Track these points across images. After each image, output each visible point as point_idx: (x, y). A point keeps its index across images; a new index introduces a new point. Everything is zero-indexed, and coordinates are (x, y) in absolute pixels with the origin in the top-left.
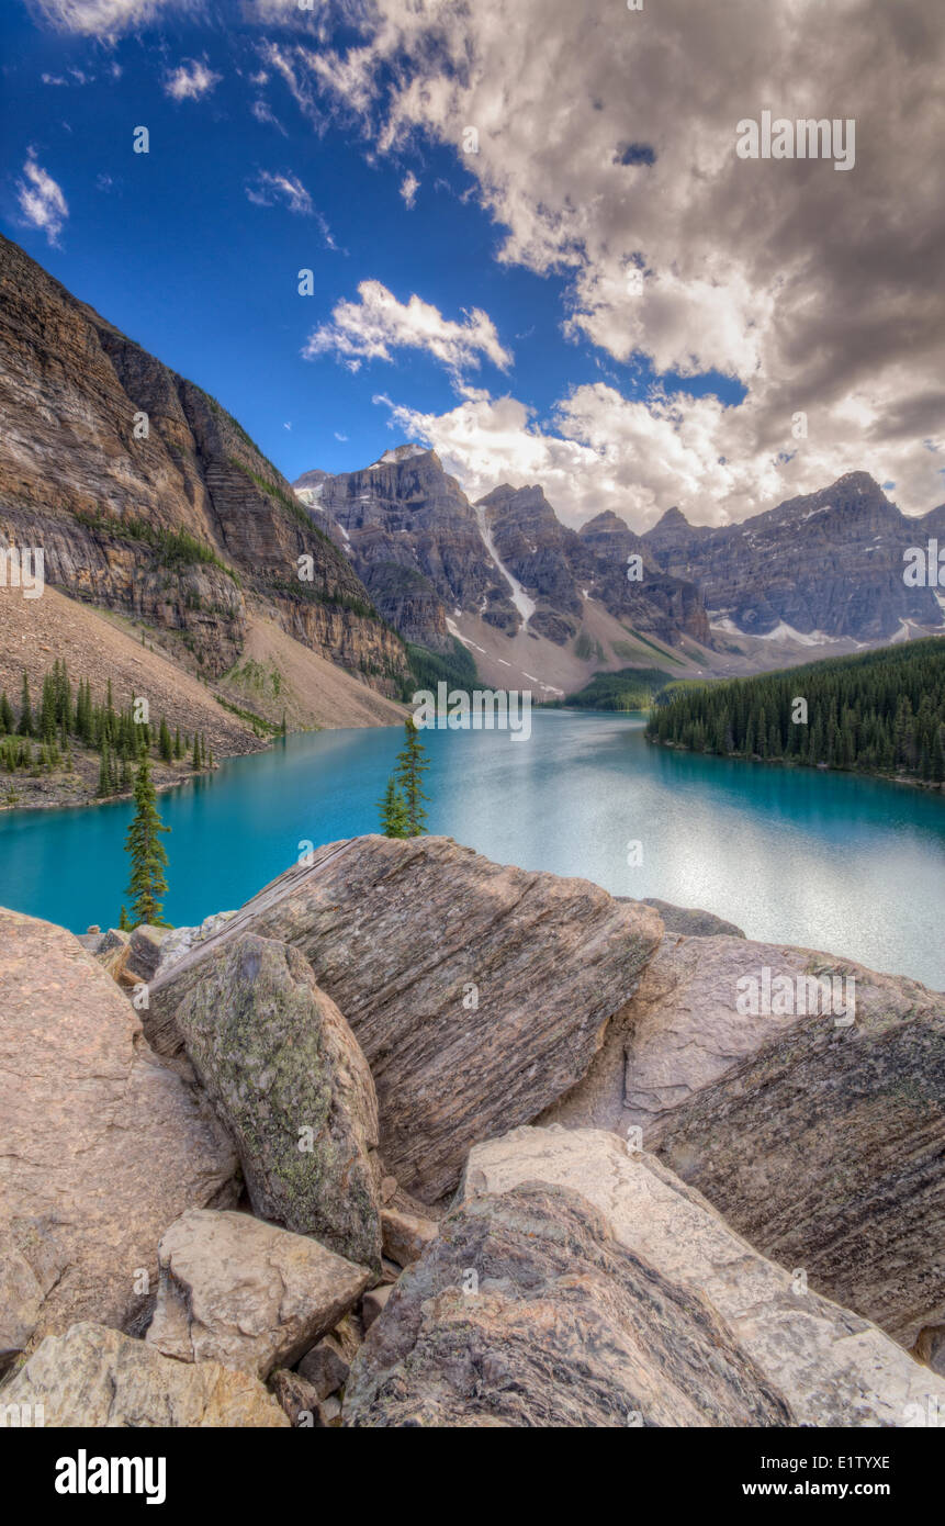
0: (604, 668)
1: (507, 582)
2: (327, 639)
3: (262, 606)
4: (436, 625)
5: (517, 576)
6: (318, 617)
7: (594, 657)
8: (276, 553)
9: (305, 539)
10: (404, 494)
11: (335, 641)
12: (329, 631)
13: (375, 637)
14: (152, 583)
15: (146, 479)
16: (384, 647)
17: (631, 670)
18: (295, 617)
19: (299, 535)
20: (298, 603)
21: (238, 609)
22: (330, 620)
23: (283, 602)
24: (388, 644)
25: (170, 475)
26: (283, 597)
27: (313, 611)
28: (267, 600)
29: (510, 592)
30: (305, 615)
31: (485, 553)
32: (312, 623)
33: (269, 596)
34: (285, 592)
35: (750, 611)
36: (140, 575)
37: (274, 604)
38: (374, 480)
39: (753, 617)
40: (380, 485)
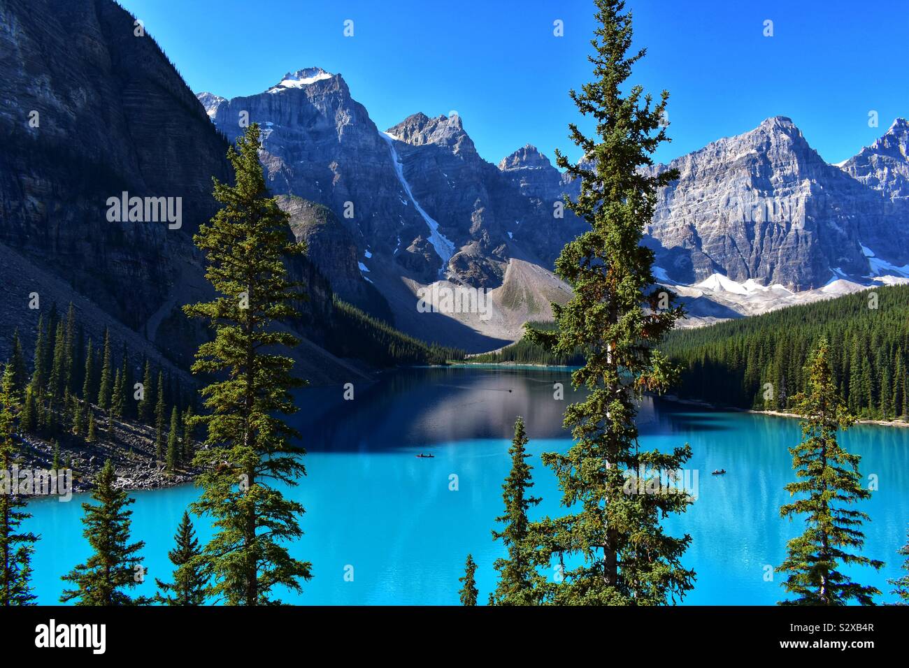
0: (536, 318)
1: (424, 222)
4: (348, 267)
5: (432, 216)
7: (524, 306)
10: (306, 121)
13: (305, 280)
14: (70, 216)
15: (67, 99)
16: (313, 293)
21: (162, 248)
24: (317, 289)
25: (88, 95)
31: (398, 187)
36: (58, 206)
38: (273, 105)
39: (685, 263)
40: (280, 111)
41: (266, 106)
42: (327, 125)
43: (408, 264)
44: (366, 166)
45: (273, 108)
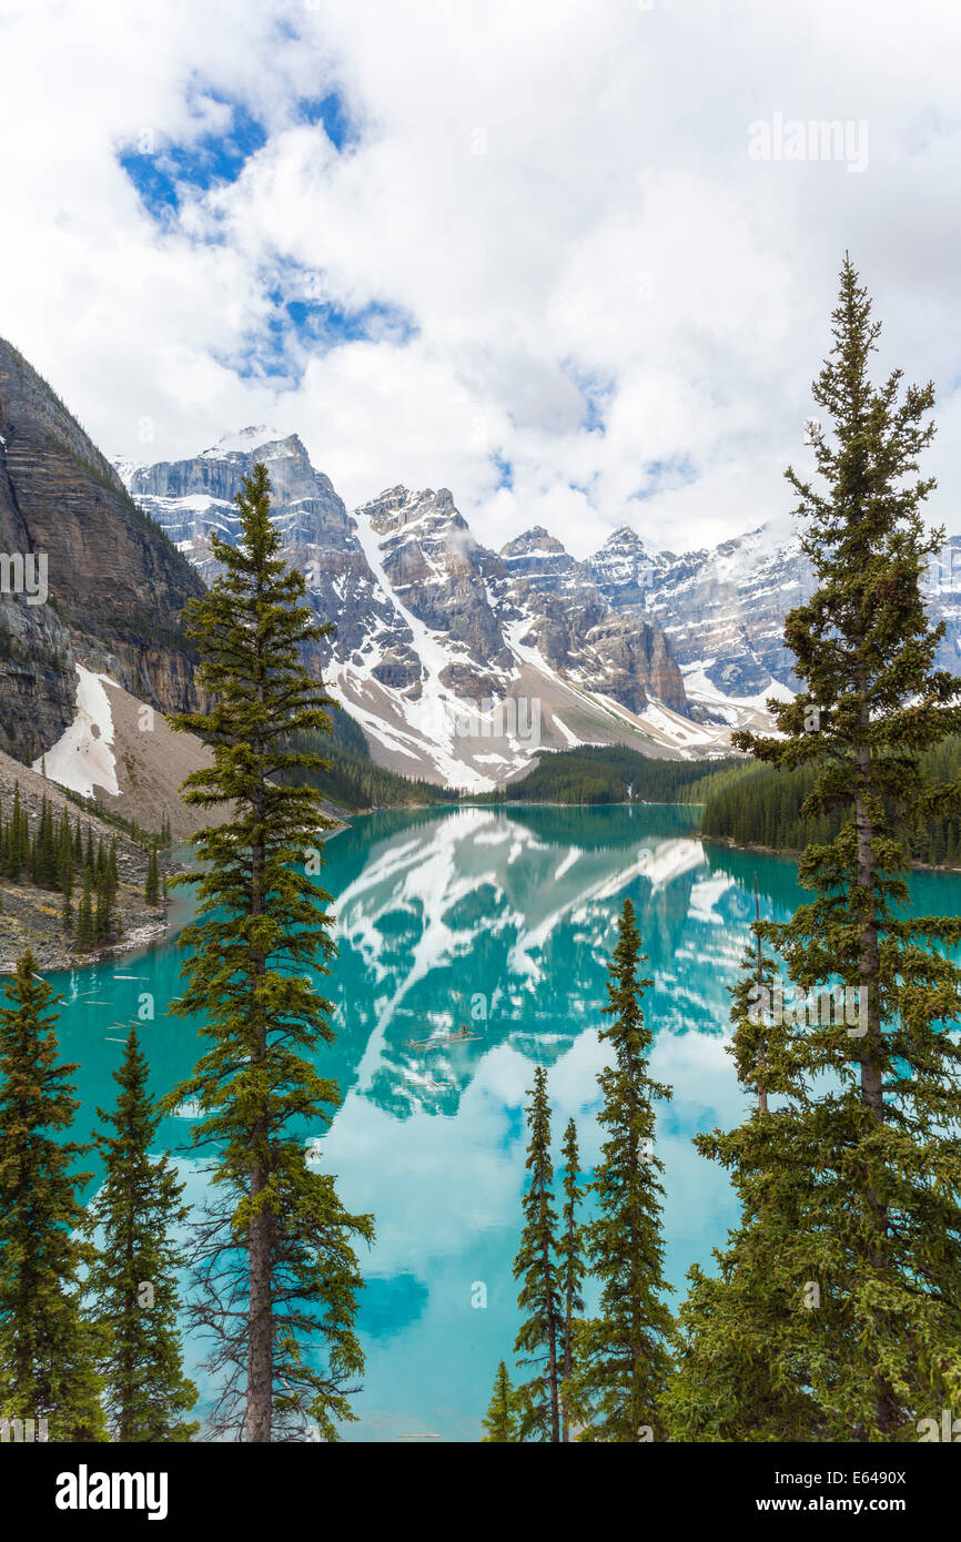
1: (406, 623)
2: (186, 702)
3: (93, 652)
5: (417, 613)
6: (174, 670)
8: (113, 575)
9: (155, 555)
11: (197, 705)
12: (189, 689)
17: (588, 748)
18: (140, 669)
19: (146, 548)
20: (144, 649)
21: (64, 657)
22: (190, 674)
23: (123, 646)
26: (122, 638)
27: (166, 661)
28: (100, 644)
29: (409, 636)
30: (156, 666)
31: (372, 579)
32: (164, 677)
33: (103, 637)
34: (126, 631)
35: (731, 667)
37: (109, 650)
38: (210, 474)
39: (736, 674)
40: (219, 482)
41: (200, 475)
42: (281, 499)
43: (385, 680)
44: (331, 553)
45: (210, 478)
